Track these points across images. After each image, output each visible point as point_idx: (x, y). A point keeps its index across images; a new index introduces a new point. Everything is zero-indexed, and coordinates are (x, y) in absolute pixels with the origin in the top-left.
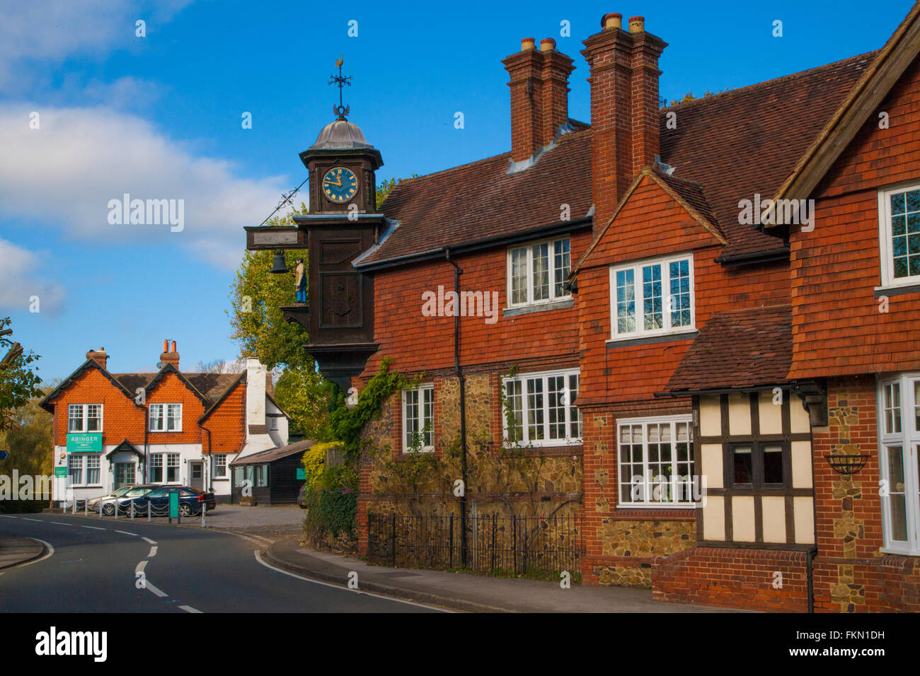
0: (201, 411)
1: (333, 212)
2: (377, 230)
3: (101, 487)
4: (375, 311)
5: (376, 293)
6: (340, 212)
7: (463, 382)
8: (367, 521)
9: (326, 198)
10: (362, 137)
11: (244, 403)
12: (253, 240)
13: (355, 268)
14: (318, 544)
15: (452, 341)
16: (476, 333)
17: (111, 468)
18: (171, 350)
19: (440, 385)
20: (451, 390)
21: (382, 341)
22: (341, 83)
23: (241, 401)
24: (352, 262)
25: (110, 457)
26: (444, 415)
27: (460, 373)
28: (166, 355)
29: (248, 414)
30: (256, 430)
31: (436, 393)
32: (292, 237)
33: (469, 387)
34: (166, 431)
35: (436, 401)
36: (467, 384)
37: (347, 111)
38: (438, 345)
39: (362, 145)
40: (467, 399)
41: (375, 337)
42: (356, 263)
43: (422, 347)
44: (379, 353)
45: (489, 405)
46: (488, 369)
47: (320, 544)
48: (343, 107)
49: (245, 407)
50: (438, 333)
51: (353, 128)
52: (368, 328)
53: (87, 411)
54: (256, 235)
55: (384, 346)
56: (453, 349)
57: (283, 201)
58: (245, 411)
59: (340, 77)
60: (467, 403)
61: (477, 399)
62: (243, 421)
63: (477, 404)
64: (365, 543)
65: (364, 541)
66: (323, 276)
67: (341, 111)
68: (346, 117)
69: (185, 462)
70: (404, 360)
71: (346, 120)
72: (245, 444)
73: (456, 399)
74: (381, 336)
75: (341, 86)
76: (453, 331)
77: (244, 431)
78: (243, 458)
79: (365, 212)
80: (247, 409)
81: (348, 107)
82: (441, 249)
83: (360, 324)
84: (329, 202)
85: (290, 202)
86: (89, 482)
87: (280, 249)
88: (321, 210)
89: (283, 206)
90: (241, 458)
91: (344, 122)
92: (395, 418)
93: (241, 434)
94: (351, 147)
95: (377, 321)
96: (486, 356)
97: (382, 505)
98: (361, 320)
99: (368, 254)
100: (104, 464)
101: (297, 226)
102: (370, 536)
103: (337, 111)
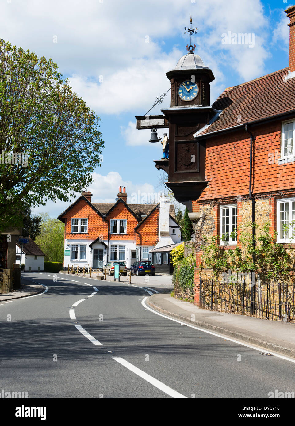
0: (136, 224)
1: (183, 106)
2: (208, 116)
3: (87, 261)
4: (206, 162)
5: (207, 153)
6: (187, 106)
7: (254, 204)
8: (199, 283)
9: (180, 98)
10: (202, 63)
11: (158, 220)
12: (140, 123)
13: (196, 138)
14: (177, 295)
15: (248, 179)
16: (262, 174)
17: (91, 252)
18: (123, 192)
19: (241, 205)
20: (247, 208)
21: (210, 180)
22: (191, 33)
23: (156, 219)
24: (193, 135)
25: (90, 246)
26: (243, 223)
27: (252, 197)
28: (120, 195)
29: (160, 225)
30: (164, 234)
31: (239, 210)
32: (161, 122)
33: (258, 206)
34: (119, 233)
35: (239, 214)
36: (256, 204)
37: (194, 48)
38: (240, 182)
39: (202, 67)
40: (256, 214)
41: (206, 178)
42: (196, 135)
43: (232, 183)
44: (208, 187)
45: (269, 217)
46: (268, 195)
47: (178, 295)
48: (192, 46)
49: (158, 222)
50: (240, 175)
51: (197, 57)
52: (201, 172)
53: (80, 222)
54: (142, 121)
55: (210, 183)
56: (249, 184)
57: (157, 101)
58: (158, 224)
59: (191, 29)
60: (256, 215)
61: (262, 213)
62: (158, 229)
63: (262, 216)
64: (198, 296)
65: (197, 294)
66: (177, 143)
67: (191, 48)
68: (193, 52)
69: (128, 250)
70: (221, 191)
71: (193, 54)
72: (158, 241)
73: (250, 213)
74: (209, 177)
75: (191, 34)
76: (249, 173)
77: (158, 235)
78: (157, 249)
79: (201, 105)
80: (160, 223)
81: (195, 46)
82: (243, 124)
83: (197, 171)
84: (181, 100)
85: (161, 102)
86: (81, 258)
87: (154, 128)
88: (177, 105)
89: (157, 104)
90: (156, 249)
91: (192, 54)
92: (216, 224)
93: (156, 236)
94: (195, 68)
95: (207, 168)
96: (268, 187)
97: (208, 274)
98: (198, 168)
99: (202, 130)
100: (88, 249)
101: (164, 115)
102: (201, 292)
103: (188, 48)
